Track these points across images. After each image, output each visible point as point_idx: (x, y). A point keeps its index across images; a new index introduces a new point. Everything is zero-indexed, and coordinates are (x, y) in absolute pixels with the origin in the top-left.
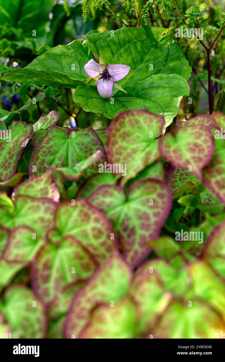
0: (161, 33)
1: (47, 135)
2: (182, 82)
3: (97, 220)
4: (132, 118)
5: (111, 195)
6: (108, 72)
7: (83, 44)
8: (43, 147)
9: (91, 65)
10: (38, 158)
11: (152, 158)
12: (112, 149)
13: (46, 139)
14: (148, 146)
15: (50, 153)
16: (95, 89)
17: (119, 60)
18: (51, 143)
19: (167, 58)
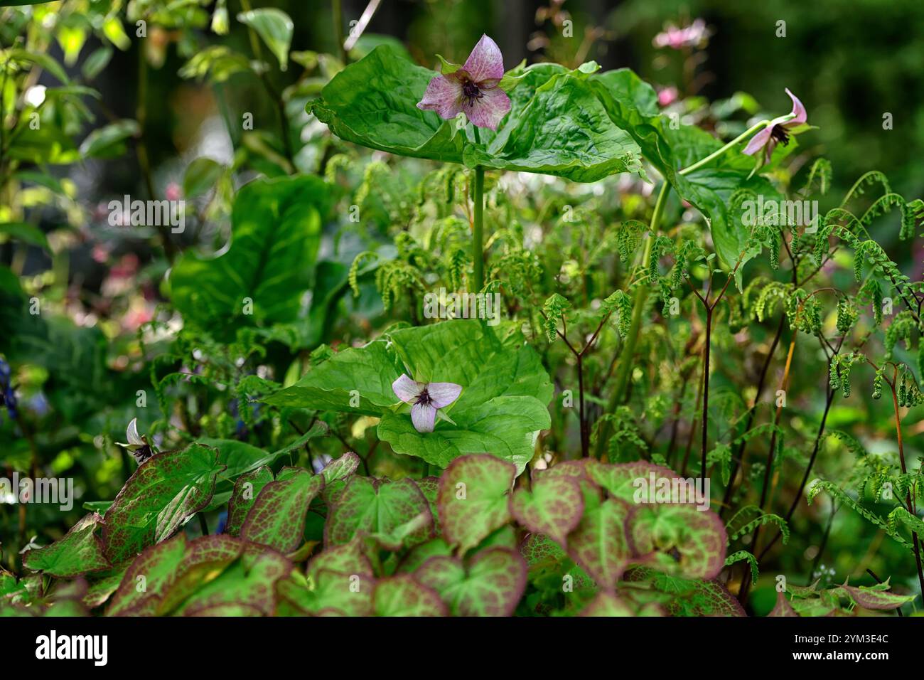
0: (506, 329)
1: (346, 489)
2: (538, 409)
3: (427, 602)
4: (471, 465)
5: (445, 569)
6: (428, 394)
7: (387, 347)
8: (342, 505)
9: (403, 383)
10: (335, 521)
11: (500, 520)
12: (445, 508)
13: (346, 494)
14: (494, 504)
15: (353, 513)
16: (408, 418)
17: (441, 371)
18: (353, 500)
19: (516, 370)
